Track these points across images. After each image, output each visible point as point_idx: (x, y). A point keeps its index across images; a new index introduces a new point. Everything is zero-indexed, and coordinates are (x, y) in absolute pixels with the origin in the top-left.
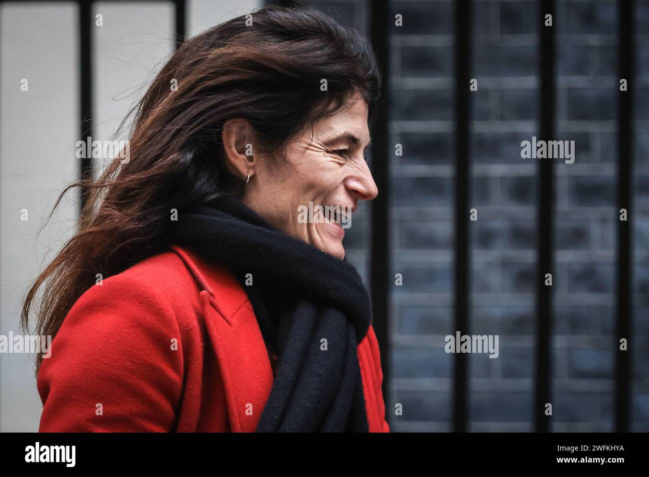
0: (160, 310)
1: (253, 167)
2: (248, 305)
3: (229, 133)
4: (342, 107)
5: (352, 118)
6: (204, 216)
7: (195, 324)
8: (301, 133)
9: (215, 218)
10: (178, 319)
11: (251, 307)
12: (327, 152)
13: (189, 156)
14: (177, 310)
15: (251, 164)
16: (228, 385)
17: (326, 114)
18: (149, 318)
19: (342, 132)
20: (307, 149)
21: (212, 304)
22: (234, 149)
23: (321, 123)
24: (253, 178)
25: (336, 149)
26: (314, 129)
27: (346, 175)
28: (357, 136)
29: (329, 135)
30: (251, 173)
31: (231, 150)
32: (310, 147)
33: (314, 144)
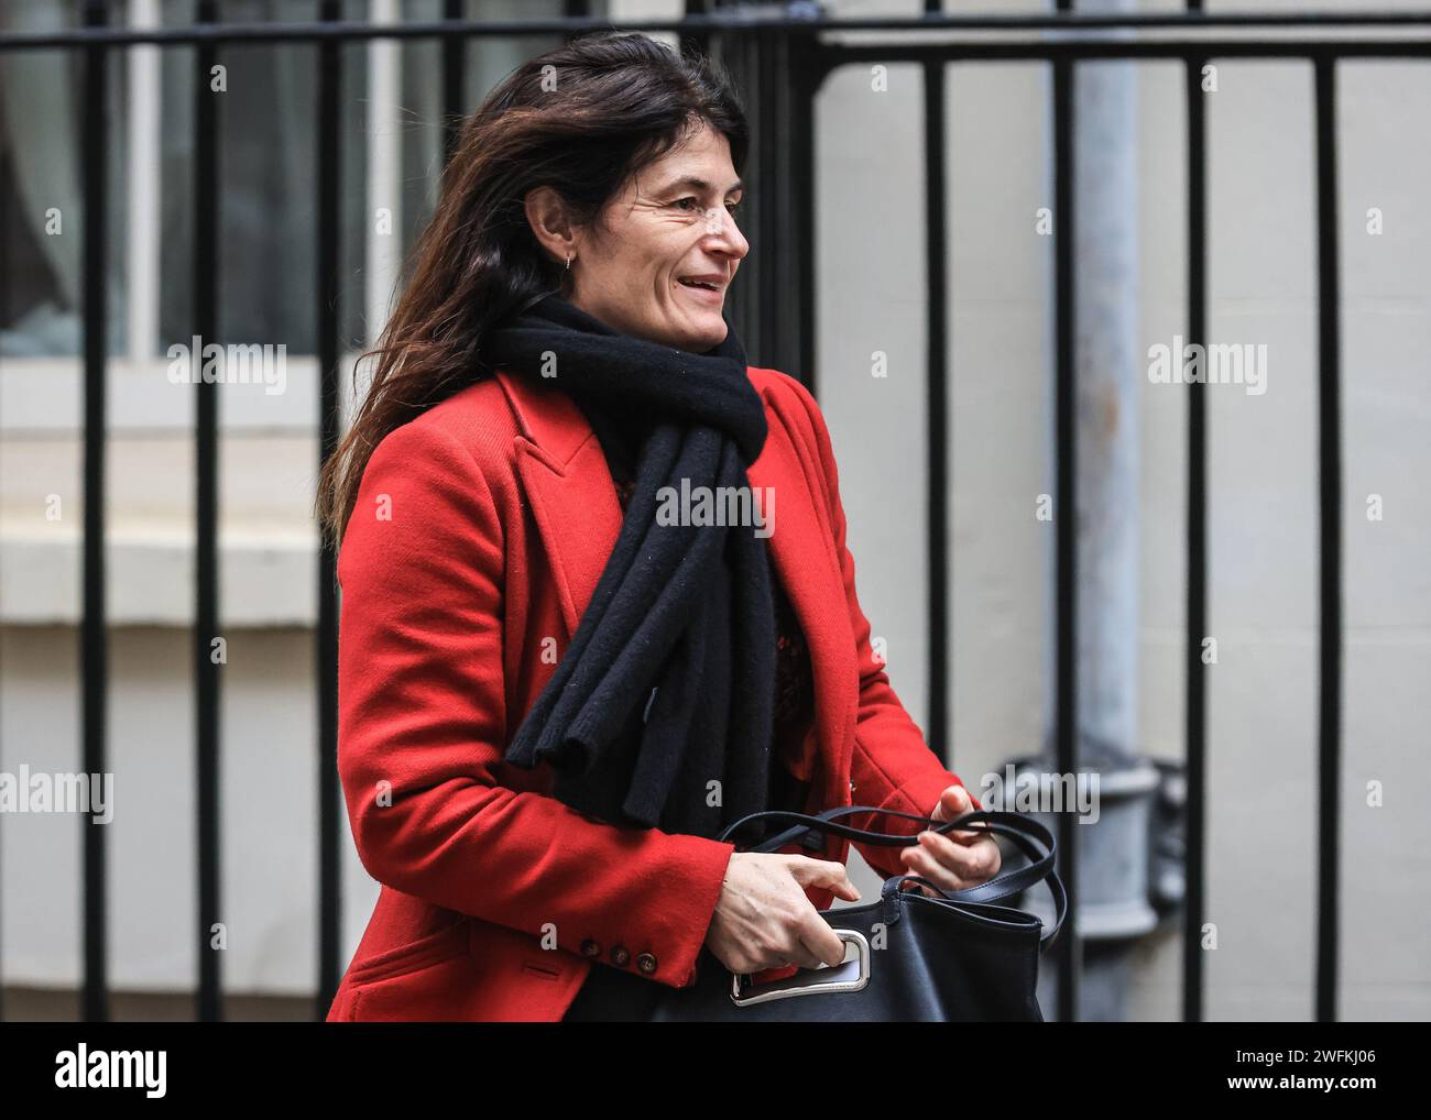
0: (460, 466)
1: (574, 247)
2: (594, 442)
3: (534, 209)
4: (675, 145)
5: (694, 156)
6: (520, 330)
7: (509, 478)
8: (621, 189)
9: (532, 330)
10: (485, 477)
11: (597, 444)
12: (664, 207)
13: (496, 256)
14: (483, 464)
15: (570, 243)
16: (554, 559)
17: (652, 159)
18: (448, 479)
19: (679, 177)
20: (632, 209)
21: (530, 453)
22: (543, 226)
23: (647, 171)
24: (576, 261)
25: (673, 200)
26: (639, 179)
27: (699, 236)
28: (703, 178)
29: (663, 183)
30: (572, 254)
31: (539, 228)
32: (637, 207)
33: (641, 200)
